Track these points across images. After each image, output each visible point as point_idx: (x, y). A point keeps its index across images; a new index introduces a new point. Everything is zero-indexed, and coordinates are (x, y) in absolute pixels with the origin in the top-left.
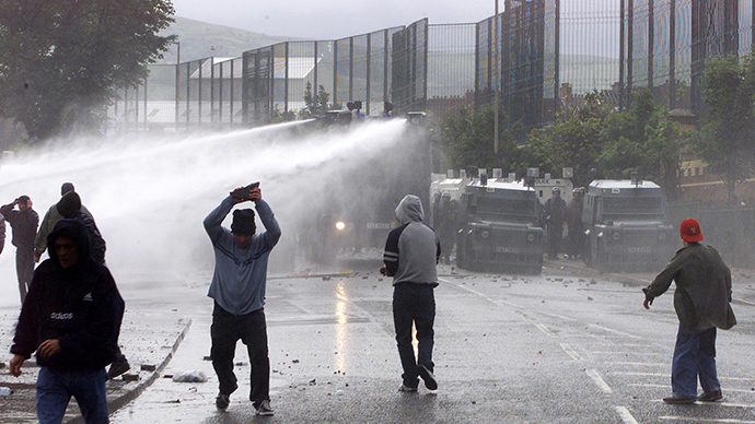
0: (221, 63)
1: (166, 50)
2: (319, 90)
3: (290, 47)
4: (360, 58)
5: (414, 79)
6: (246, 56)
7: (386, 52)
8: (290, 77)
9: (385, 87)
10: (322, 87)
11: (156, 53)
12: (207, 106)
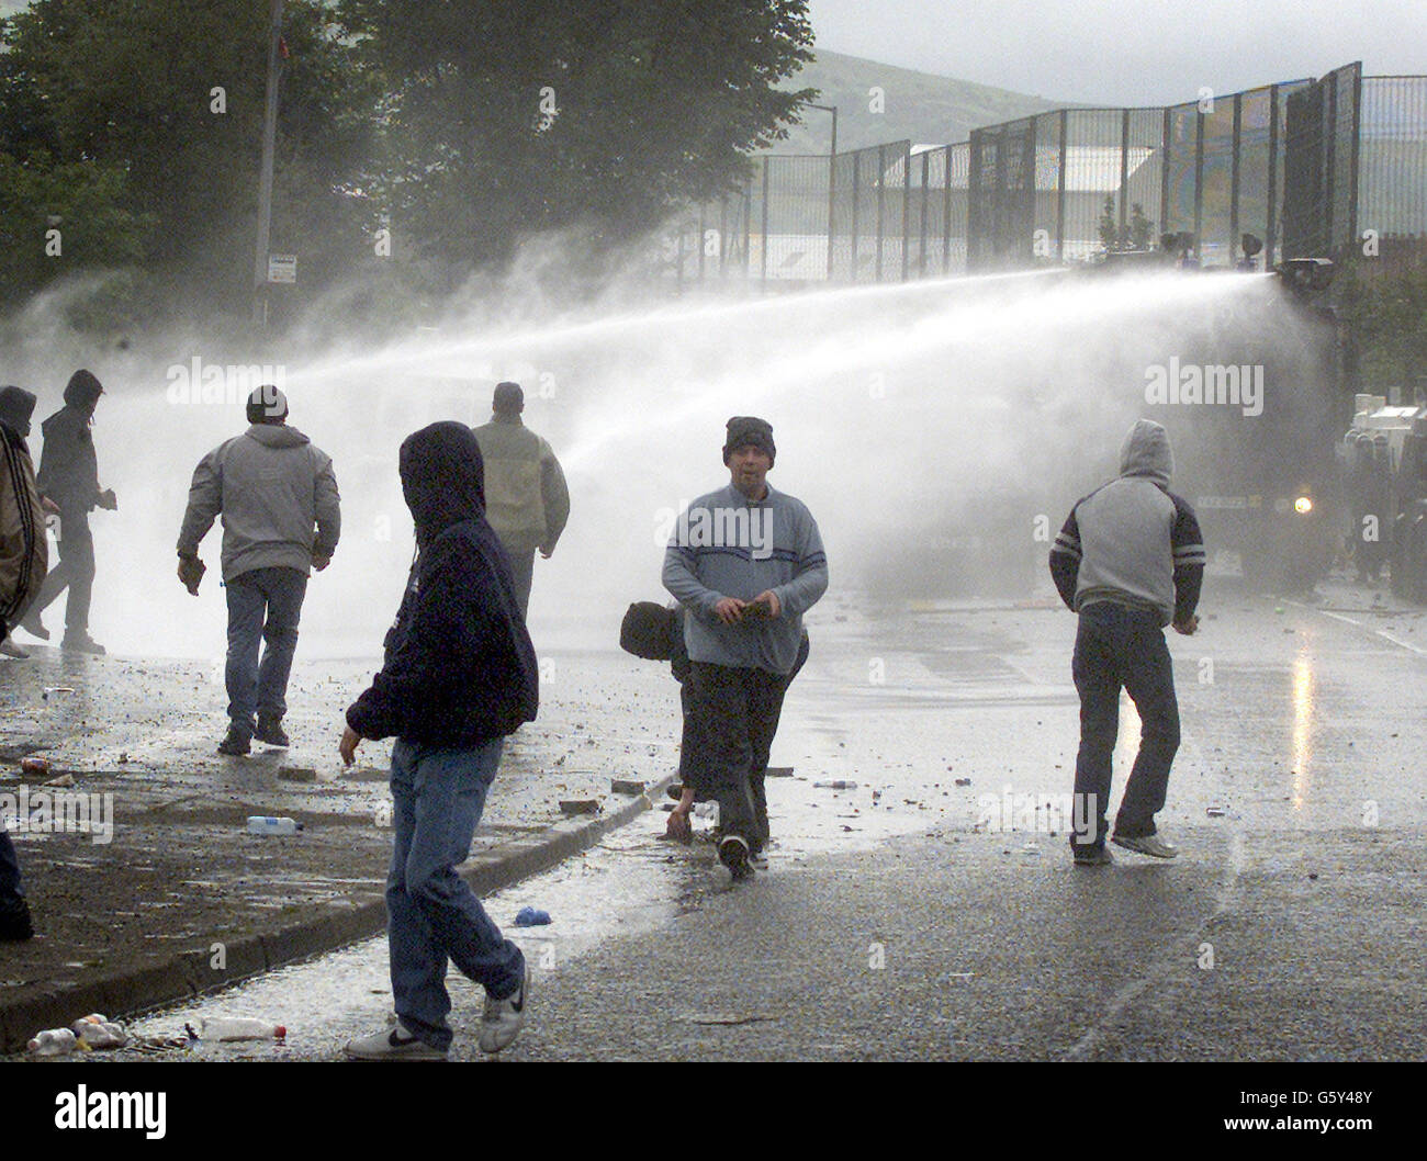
0: (926, 154)
1: (794, 121)
2: (1130, 213)
3: (1070, 121)
4: (1217, 146)
5: (1330, 193)
6: (978, 139)
7: (1274, 134)
8: (1069, 187)
9: (1271, 210)
10: (1138, 209)
11: (772, 125)
12: (893, 247)
